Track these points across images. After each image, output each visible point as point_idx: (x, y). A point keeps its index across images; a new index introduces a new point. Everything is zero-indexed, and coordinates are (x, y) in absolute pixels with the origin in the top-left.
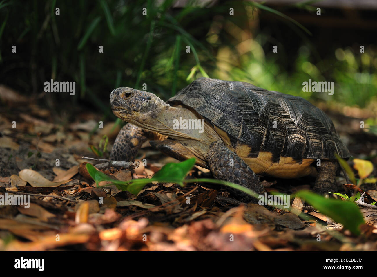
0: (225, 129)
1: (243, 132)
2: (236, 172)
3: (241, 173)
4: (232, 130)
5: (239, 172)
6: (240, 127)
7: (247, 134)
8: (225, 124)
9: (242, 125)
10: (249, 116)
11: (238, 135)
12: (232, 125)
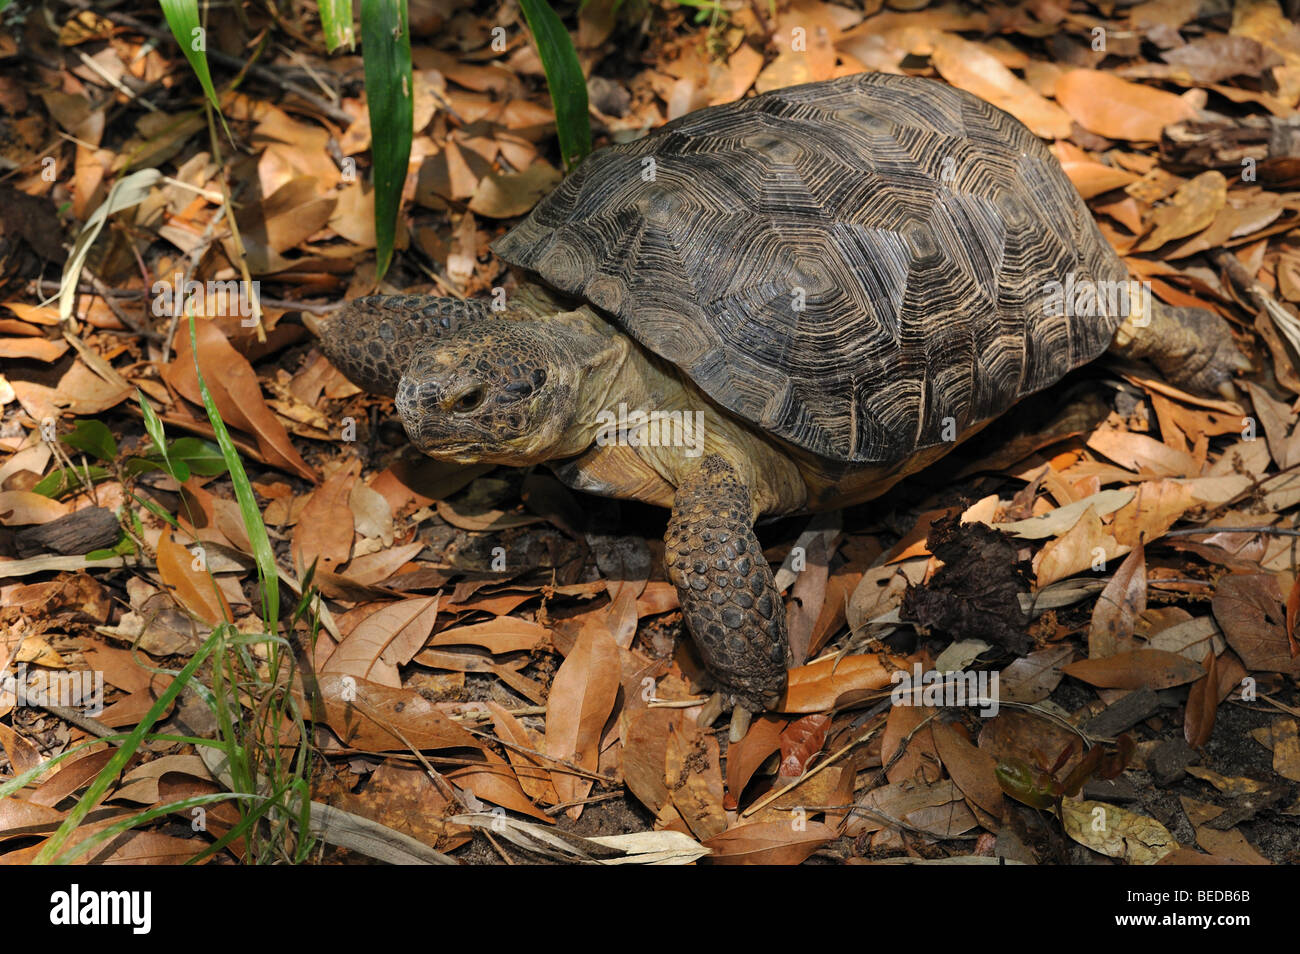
0: (807, 441)
1: (860, 429)
2: (732, 612)
3: (744, 620)
4: (827, 438)
5: (737, 616)
6: (849, 414)
7: (874, 430)
8: (802, 422)
9: (854, 404)
10: (870, 364)
11: (848, 445)
12: (823, 416)
